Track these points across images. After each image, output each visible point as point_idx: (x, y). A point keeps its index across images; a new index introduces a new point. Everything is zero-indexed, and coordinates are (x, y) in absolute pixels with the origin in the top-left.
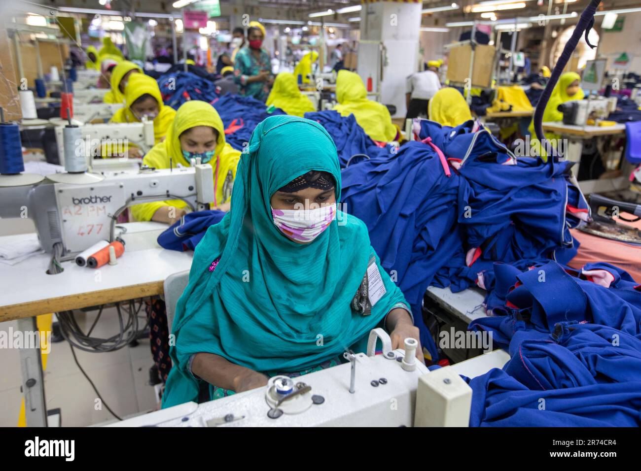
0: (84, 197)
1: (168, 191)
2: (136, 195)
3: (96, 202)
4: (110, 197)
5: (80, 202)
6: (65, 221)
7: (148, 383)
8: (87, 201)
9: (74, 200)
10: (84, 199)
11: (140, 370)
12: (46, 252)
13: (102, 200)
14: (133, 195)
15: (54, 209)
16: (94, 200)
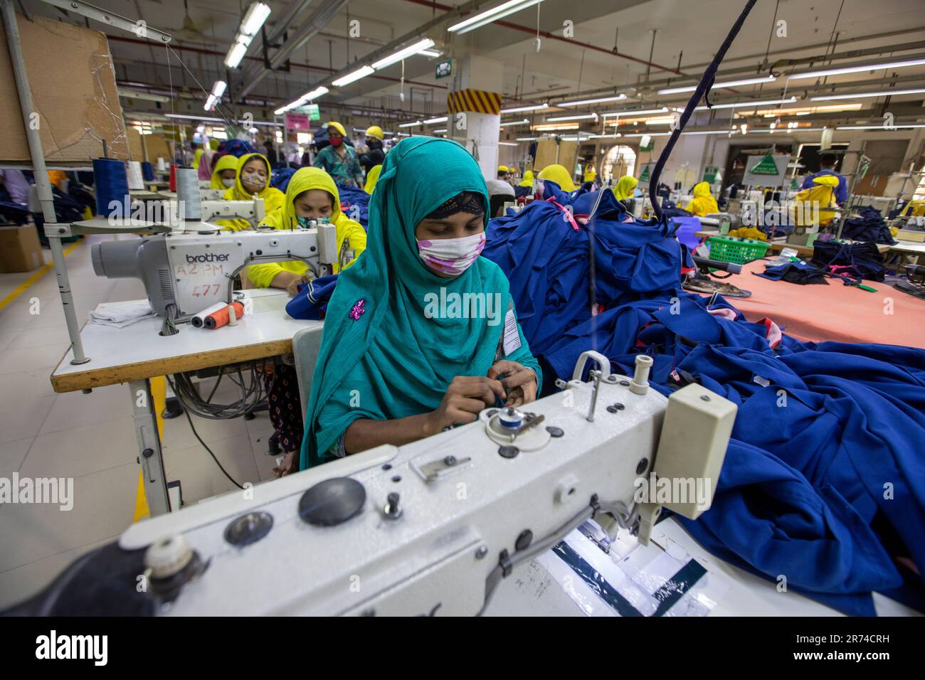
0: (199, 255)
1: (289, 251)
2: (255, 254)
3: (212, 260)
4: (228, 255)
5: (195, 260)
6: (178, 280)
7: (267, 453)
8: (202, 259)
9: (188, 257)
10: (199, 257)
11: (259, 441)
12: (158, 315)
13: (218, 258)
14: (252, 254)
15: (166, 268)
16: (209, 258)
